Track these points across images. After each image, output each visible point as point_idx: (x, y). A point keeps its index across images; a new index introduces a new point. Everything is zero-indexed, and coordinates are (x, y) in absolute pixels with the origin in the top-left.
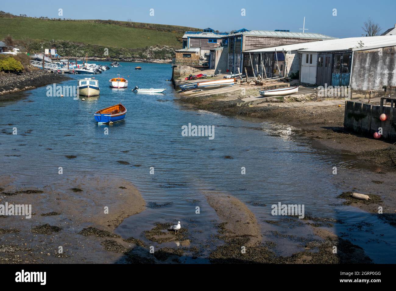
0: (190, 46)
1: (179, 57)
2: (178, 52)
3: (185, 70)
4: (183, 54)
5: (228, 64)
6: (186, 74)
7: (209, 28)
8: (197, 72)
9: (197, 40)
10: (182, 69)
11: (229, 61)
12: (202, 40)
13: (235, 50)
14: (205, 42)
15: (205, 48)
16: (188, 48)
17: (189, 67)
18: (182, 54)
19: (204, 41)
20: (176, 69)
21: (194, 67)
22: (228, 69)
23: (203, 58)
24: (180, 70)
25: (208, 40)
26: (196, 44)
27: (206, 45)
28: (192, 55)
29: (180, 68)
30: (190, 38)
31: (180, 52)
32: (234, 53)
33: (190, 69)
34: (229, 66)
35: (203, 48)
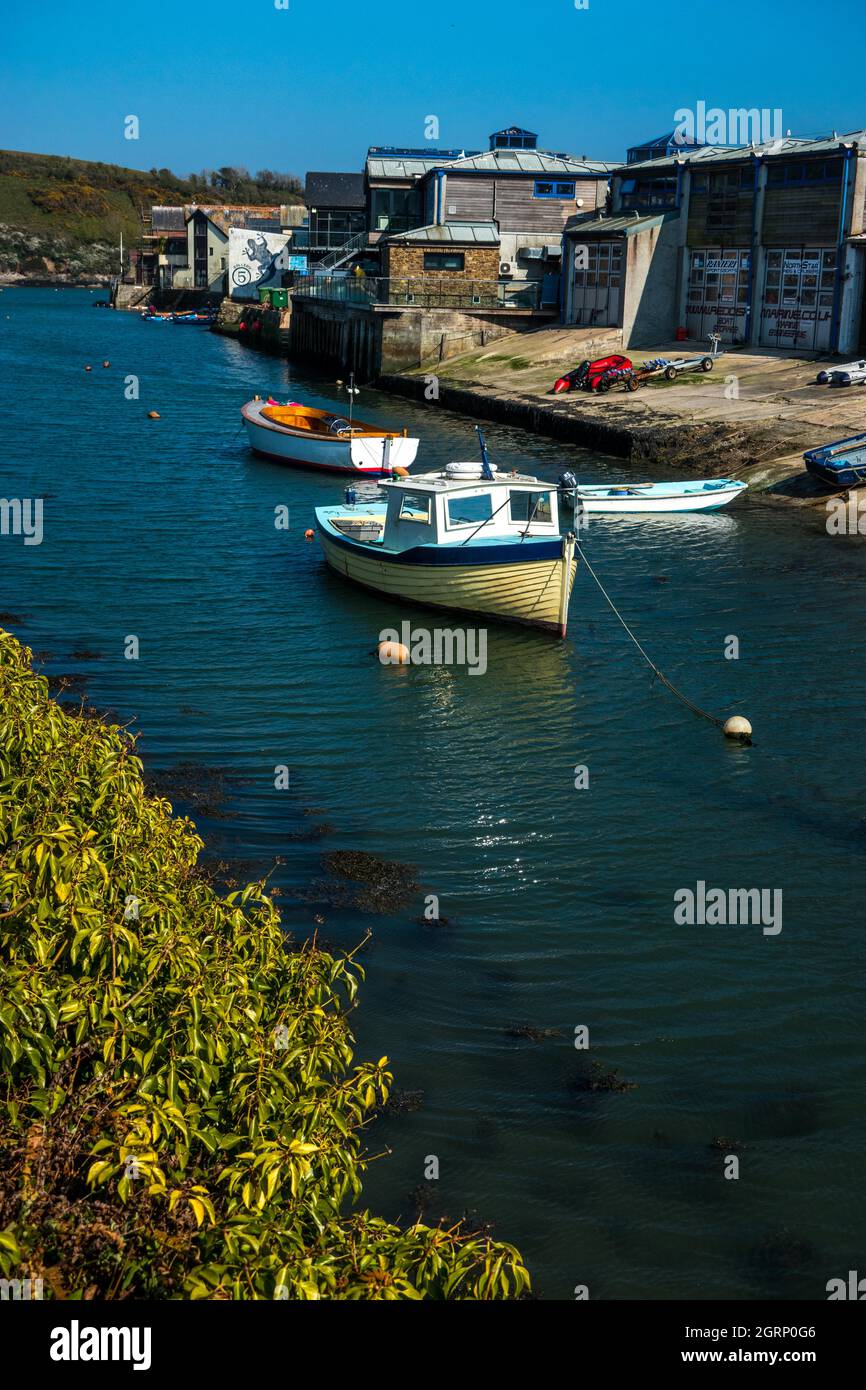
0: (447, 214)
1: (405, 268)
2: (402, 243)
3: (444, 331)
4: (426, 254)
5: (684, 301)
6: (447, 353)
7: (518, 130)
8: (496, 338)
9: (484, 186)
10: (428, 329)
11: (685, 288)
12: (504, 182)
13: (758, 228)
14: (516, 194)
15: (519, 224)
16: (439, 224)
17: (460, 318)
18: (420, 252)
19: (515, 189)
20: (396, 330)
21: (481, 317)
22: (683, 323)
23: (510, 273)
24: (418, 334)
25: (531, 184)
26: (473, 205)
27: (521, 211)
28: (470, 259)
29: (417, 320)
30: (445, 176)
31: (411, 241)
32: (753, 248)
33: (464, 328)
34: (689, 309)
35: (510, 223)
